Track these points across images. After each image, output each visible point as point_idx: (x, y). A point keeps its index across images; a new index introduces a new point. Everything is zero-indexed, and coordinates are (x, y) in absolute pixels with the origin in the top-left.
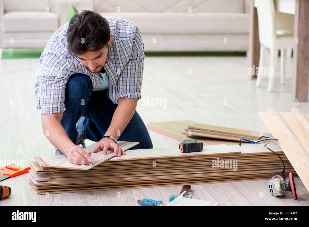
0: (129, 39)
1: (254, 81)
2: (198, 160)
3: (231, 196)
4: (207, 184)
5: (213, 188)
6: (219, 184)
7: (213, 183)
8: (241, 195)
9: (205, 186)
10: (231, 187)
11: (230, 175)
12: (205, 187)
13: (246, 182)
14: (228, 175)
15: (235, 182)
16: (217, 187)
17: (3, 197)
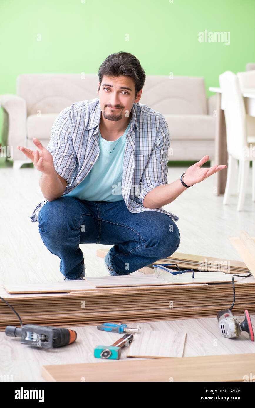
1: (220, 198)
3: (199, 334)
4: (171, 320)
5: (177, 325)
6: (184, 320)
8: (211, 334)
10: (198, 324)
11: (197, 310)
12: (170, 326)
14: (195, 310)
15: (203, 319)
16: (182, 325)
17: (70, 342)
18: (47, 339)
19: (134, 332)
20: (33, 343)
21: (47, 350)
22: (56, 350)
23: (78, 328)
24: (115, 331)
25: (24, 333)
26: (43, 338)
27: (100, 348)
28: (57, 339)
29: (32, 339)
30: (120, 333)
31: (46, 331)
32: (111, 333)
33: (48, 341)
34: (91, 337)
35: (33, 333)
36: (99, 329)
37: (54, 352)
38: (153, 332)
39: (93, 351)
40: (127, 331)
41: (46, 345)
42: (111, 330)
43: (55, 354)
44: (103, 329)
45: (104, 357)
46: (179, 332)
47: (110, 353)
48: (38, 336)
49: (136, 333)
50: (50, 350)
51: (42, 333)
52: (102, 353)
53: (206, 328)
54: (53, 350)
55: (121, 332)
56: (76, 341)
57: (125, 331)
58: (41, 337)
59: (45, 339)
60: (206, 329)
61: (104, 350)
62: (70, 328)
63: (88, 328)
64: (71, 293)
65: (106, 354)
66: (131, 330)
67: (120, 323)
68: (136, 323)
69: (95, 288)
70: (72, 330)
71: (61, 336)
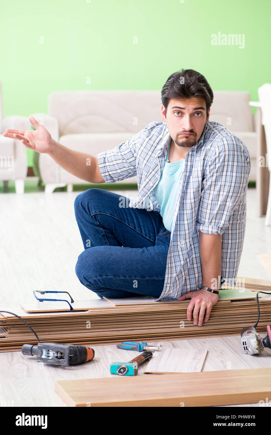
1: (262, 219)
3: (221, 352)
4: (194, 339)
5: (200, 343)
6: (208, 339)
7: (201, 338)
8: (234, 351)
9: (191, 342)
10: (221, 342)
12: (192, 345)
15: (227, 337)
16: (205, 343)
17: (88, 360)
18: (63, 356)
19: (155, 350)
20: (49, 361)
21: (63, 367)
22: (73, 368)
24: (135, 349)
25: (40, 351)
26: (59, 355)
27: (116, 364)
28: (73, 356)
29: (49, 356)
30: (140, 352)
31: (61, 348)
32: (131, 351)
33: (64, 359)
34: (109, 356)
35: (49, 351)
36: (119, 347)
37: (70, 370)
38: (174, 350)
39: (109, 367)
40: (146, 349)
41: (62, 362)
42: (130, 348)
43: (71, 371)
44: (122, 347)
45: (120, 374)
46: (200, 350)
47: (127, 369)
48: (54, 353)
49: (156, 351)
50: (67, 368)
51: (58, 351)
52: (118, 370)
54: (69, 368)
55: (141, 350)
56: (93, 359)
57: (144, 349)
58: (57, 354)
59: (61, 356)
60: (229, 347)
61: (121, 366)
62: (87, 346)
63: (108, 347)
64: (89, 311)
65: (122, 370)
66: (151, 348)
67: (141, 342)
68: (157, 342)
69: (115, 306)
70: (89, 348)
71: (78, 354)
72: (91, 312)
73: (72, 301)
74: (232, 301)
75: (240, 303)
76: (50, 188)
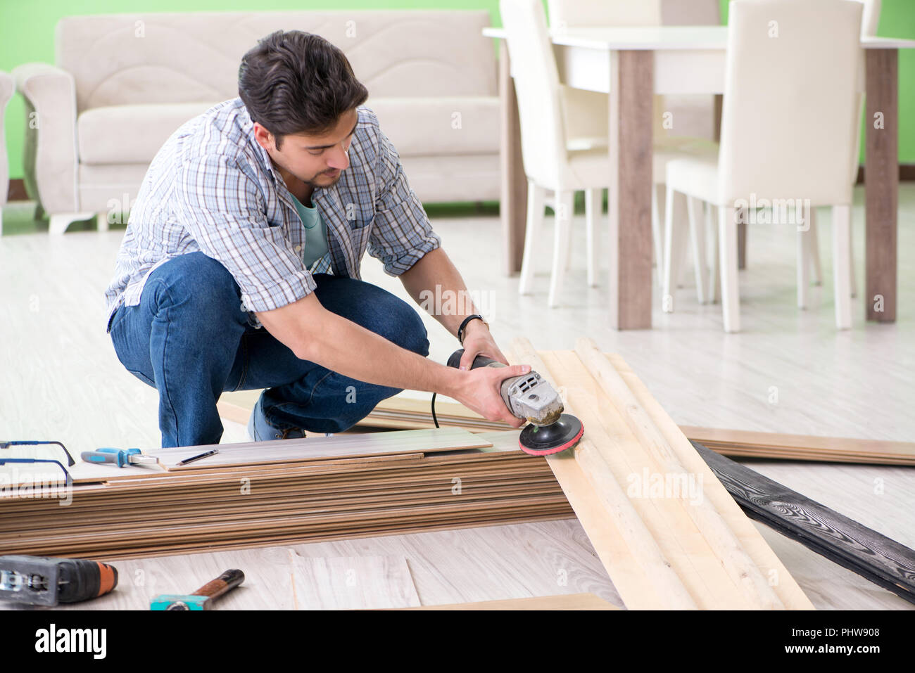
0: (370, 125)
1: (514, 280)
2: (316, 477)
7: (358, 538)
8: (428, 565)
12: (336, 549)
13: (444, 533)
16: (367, 548)
17: (101, 591)
18: (45, 584)
20: (13, 596)
23: (128, 562)
26: (36, 582)
27: (163, 599)
28: (68, 584)
29: (13, 586)
31: (40, 567)
33: (46, 590)
34: (152, 581)
35: (13, 573)
41: (42, 598)
47: (186, 610)
48: (24, 579)
51: (33, 572)
53: (420, 553)
56: (116, 588)
58: (32, 581)
59: (41, 585)
61: (173, 604)
62: (98, 562)
64: (109, 483)
69: (167, 472)
70: (105, 565)
71: (79, 579)
72: (112, 484)
73: (72, 462)
74: (427, 454)
75: (445, 459)
76: (58, 224)
